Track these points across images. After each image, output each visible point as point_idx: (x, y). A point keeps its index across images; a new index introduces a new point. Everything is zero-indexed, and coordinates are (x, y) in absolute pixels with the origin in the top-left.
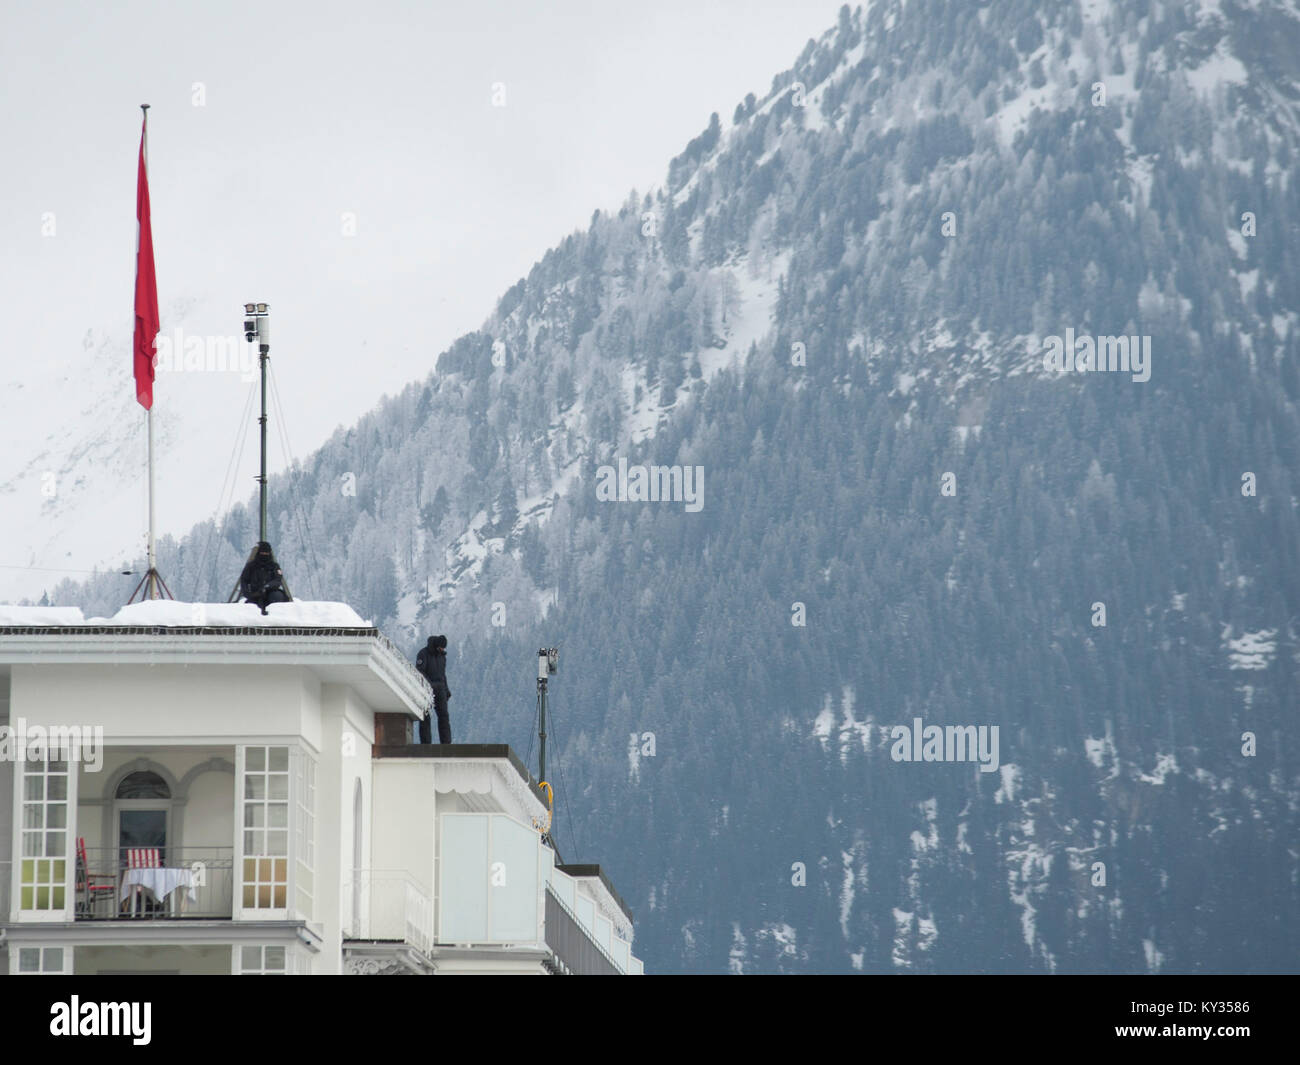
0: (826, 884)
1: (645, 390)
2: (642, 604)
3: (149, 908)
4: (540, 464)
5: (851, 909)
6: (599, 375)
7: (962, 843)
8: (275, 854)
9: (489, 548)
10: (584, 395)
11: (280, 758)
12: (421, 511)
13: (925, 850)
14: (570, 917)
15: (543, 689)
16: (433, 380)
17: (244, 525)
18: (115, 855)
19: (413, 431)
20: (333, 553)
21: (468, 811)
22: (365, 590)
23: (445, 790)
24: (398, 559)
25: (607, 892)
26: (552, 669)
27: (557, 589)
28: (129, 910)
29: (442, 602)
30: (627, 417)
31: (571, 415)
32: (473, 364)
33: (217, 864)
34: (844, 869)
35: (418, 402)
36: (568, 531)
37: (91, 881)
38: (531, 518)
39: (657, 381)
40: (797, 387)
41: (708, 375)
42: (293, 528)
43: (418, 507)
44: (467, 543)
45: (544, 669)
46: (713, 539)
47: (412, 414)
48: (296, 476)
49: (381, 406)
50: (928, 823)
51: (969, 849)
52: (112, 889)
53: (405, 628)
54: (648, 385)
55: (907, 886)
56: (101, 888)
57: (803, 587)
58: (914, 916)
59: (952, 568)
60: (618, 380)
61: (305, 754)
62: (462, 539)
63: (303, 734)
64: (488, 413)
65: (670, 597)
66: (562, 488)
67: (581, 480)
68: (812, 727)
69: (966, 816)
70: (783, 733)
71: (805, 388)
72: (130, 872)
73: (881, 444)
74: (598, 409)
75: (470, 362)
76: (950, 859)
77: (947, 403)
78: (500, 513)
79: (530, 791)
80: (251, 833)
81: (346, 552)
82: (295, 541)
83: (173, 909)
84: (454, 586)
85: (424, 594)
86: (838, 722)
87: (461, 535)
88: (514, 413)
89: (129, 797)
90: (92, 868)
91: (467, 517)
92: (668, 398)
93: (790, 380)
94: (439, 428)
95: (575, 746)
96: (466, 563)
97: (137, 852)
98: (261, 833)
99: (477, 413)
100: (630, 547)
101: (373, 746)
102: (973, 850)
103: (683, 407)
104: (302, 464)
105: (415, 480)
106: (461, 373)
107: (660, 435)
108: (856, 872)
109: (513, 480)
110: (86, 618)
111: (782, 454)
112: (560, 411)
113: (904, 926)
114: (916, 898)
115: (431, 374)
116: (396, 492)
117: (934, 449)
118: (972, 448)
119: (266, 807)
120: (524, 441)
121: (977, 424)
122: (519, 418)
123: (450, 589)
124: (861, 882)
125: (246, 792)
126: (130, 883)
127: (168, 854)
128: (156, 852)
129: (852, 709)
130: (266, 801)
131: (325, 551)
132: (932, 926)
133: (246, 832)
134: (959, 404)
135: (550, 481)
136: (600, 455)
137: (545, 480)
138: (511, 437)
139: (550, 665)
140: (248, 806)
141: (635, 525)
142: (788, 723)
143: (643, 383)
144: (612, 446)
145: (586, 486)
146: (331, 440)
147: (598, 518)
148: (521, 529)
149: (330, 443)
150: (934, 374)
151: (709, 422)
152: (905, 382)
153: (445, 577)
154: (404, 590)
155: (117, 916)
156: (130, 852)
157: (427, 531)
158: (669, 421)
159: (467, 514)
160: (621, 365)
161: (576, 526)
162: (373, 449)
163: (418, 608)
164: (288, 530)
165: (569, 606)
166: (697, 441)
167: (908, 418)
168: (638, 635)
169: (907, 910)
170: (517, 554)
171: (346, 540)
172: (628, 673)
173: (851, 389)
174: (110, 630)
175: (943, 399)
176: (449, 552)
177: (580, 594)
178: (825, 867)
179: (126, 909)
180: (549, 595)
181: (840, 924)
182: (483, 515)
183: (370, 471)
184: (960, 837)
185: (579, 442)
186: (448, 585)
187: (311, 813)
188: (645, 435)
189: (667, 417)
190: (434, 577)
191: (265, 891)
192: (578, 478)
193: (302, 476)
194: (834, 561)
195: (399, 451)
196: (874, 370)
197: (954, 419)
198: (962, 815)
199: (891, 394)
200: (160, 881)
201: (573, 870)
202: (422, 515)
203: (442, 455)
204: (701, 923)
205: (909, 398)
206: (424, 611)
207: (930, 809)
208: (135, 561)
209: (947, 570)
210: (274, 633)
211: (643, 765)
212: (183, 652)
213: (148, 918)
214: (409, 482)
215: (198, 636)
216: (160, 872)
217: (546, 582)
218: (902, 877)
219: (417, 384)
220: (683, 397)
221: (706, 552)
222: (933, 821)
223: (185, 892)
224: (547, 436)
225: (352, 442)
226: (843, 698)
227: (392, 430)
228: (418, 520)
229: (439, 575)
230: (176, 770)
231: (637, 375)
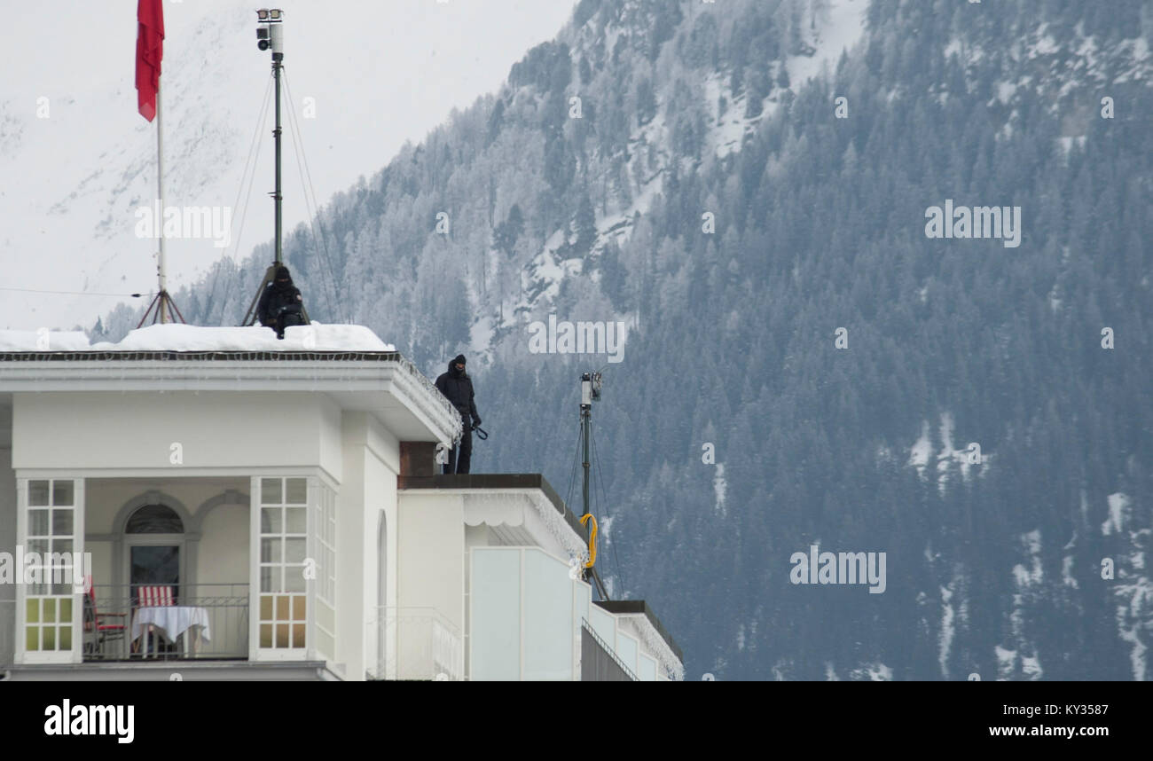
0: (924, 621)
1: (730, 101)
2: (728, 327)
3: (161, 649)
4: (619, 180)
5: (951, 647)
6: (681, 86)
7: (1068, 576)
8: (295, 591)
9: (566, 269)
10: (665, 107)
11: (298, 490)
12: (495, 230)
13: (1028, 584)
14: (609, 656)
15: (587, 416)
16: (506, 93)
17: (307, 246)
18: (126, 592)
19: (486, 146)
20: (401, 276)
21: (500, 545)
22: (436, 314)
23: (474, 523)
24: (470, 282)
25: (654, 630)
26: (595, 394)
27: (638, 312)
28: (140, 650)
29: (517, 327)
30: (710, 130)
31: (652, 128)
32: (549, 74)
33: (233, 601)
34: (943, 606)
35: (490, 115)
36: (649, 251)
37: (99, 621)
38: (610, 238)
39: (742, 92)
40: (892, 96)
41: (797, 85)
42: (359, 250)
43: (491, 226)
44: (543, 264)
45: (588, 395)
46: (804, 258)
47: (484, 126)
48: (362, 194)
49: (451, 121)
50: (1031, 556)
51: (1075, 584)
52: (122, 628)
53: (478, 354)
54: (734, 95)
55: (1009, 622)
56: (110, 628)
57: (899, 308)
58: (1017, 655)
59: (1055, 287)
60: (702, 91)
61: (324, 486)
62: (538, 260)
63: (322, 465)
64: (564, 126)
65: (757, 319)
66: (642, 205)
67: (663, 197)
68: (908, 455)
69: (1072, 549)
70: (878, 463)
71: (899, 98)
72: (140, 610)
73: (981, 156)
74: (680, 121)
75: (545, 73)
76: (1054, 594)
77: (1050, 112)
78: (578, 232)
79: (565, 523)
80: (269, 568)
81: (415, 274)
82: (361, 263)
83: (186, 650)
84: (529, 310)
85: (498, 319)
86: (936, 451)
87: (536, 256)
88: (592, 126)
89: (140, 532)
90: (101, 607)
91: (542, 236)
92: (755, 109)
93: (883, 89)
94: (512, 144)
95: (658, 477)
96: (542, 286)
97: (148, 589)
98: (279, 568)
99: (552, 127)
100: (715, 266)
101: (398, 477)
102: (1079, 584)
103: (770, 119)
104: (368, 181)
105: (487, 198)
106: (535, 84)
107: (746, 148)
108: (956, 608)
109: (591, 198)
110: (92, 343)
111: (875, 167)
112: (641, 124)
113: (1006, 665)
114: (1019, 636)
115: (504, 85)
116: (467, 211)
117: (1035, 161)
118: (1077, 159)
119: (284, 541)
120: (602, 157)
121: (1081, 134)
122: (597, 132)
123: (526, 314)
124: (961, 618)
125: (263, 524)
126: (140, 622)
127: (181, 591)
128: (169, 589)
129: (951, 437)
130: (284, 535)
131: (393, 273)
132: (1036, 664)
133: (263, 568)
134: (1062, 113)
135: (630, 197)
136: (683, 171)
137: (625, 197)
138: (588, 152)
139: (594, 391)
140: (264, 541)
141: (720, 243)
142: (884, 452)
143: (728, 94)
144: (695, 160)
145: (669, 202)
146: (398, 157)
147: (681, 238)
148: (600, 249)
149: (397, 160)
150: (1036, 82)
151: (798, 135)
152: (1006, 91)
153: (520, 300)
154: (476, 314)
155: (128, 657)
156: (141, 589)
157: (500, 252)
158: (755, 133)
159: (543, 234)
160: (704, 74)
161: (658, 245)
162: (443, 165)
163: (492, 333)
164: (354, 252)
165: (650, 330)
166: (786, 155)
167: (1008, 129)
168: (723, 360)
169: (1010, 648)
170: (596, 276)
171: (415, 262)
172: (714, 401)
173: (948, 99)
174: (117, 356)
175: (1045, 108)
176: (524, 275)
177: (662, 318)
178: (923, 603)
179: (136, 650)
180: (629, 319)
181: (939, 663)
182: (559, 236)
183: (440, 188)
184: (1066, 570)
185: (660, 157)
186: (523, 309)
187: (331, 548)
188: (731, 148)
189: (753, 130)
190: (509, 301)
191: (283, 631)
192: (659, 195)
193: (368, 193)
194: (930, 280)
195: (470, 168)
196: (973, 78)
197: (1057, 130)
198: (1067, 547)
199: (991, 103)
200: (173, 620)
201: (614, 607)
202: (495, 235)
203: (515, 172)
204: (792, 663)
205: (1009, 108)
206: (498, 336)
207: (1034, 541)
208: (193, 285)
209: (1050, 289)
210: (290, 358)
211: (729, 497)
212: (193, 378)
213: (160, 659)
214: (481, 200)
215: (210, 362)
216: (173, 610)
217: (627, 305)
218: (1004, 613)
219: (489, 97)
220: (770, 109)
221: (796, 272)
222: (1037, 554)
223: (199, 631)
224: (626, 151)
225: (421, 158)
226: (941, 425)
227: (463, 146)
228: (491, 241)
229: (514, 299)
230: (189, 503)
231: (721, 86)
